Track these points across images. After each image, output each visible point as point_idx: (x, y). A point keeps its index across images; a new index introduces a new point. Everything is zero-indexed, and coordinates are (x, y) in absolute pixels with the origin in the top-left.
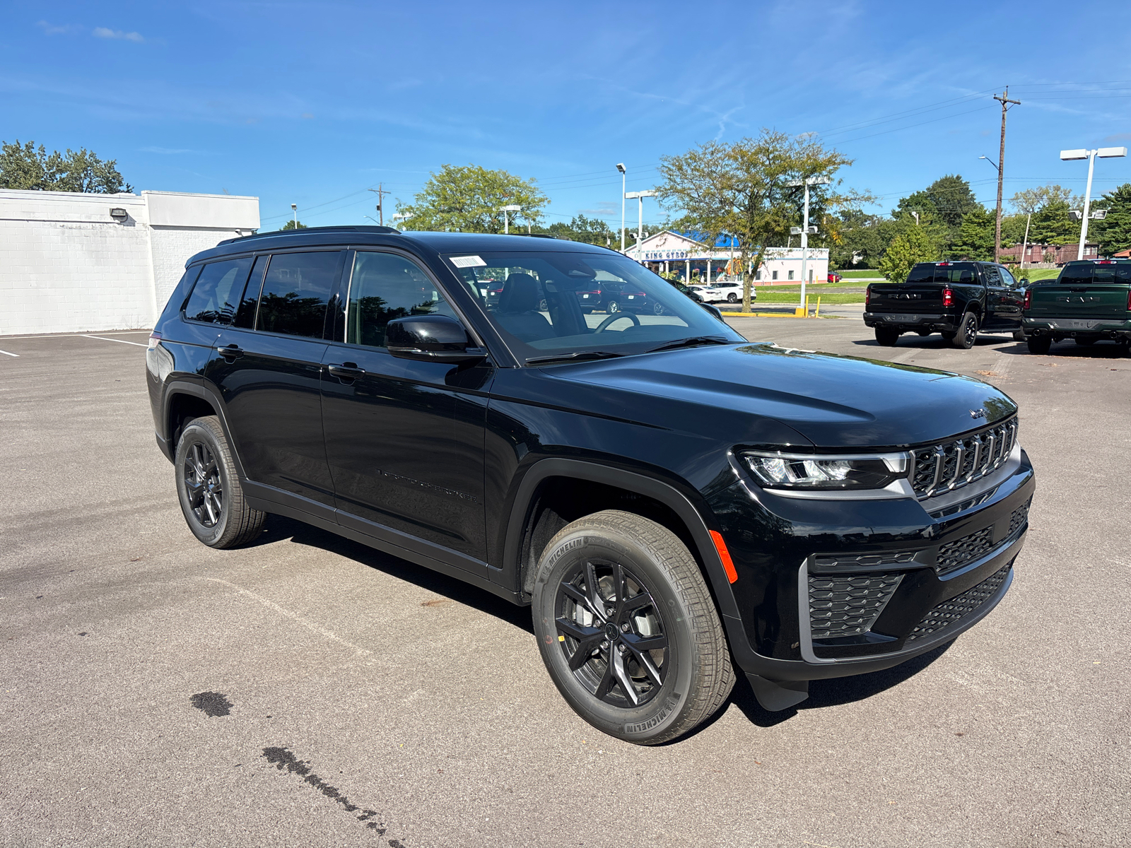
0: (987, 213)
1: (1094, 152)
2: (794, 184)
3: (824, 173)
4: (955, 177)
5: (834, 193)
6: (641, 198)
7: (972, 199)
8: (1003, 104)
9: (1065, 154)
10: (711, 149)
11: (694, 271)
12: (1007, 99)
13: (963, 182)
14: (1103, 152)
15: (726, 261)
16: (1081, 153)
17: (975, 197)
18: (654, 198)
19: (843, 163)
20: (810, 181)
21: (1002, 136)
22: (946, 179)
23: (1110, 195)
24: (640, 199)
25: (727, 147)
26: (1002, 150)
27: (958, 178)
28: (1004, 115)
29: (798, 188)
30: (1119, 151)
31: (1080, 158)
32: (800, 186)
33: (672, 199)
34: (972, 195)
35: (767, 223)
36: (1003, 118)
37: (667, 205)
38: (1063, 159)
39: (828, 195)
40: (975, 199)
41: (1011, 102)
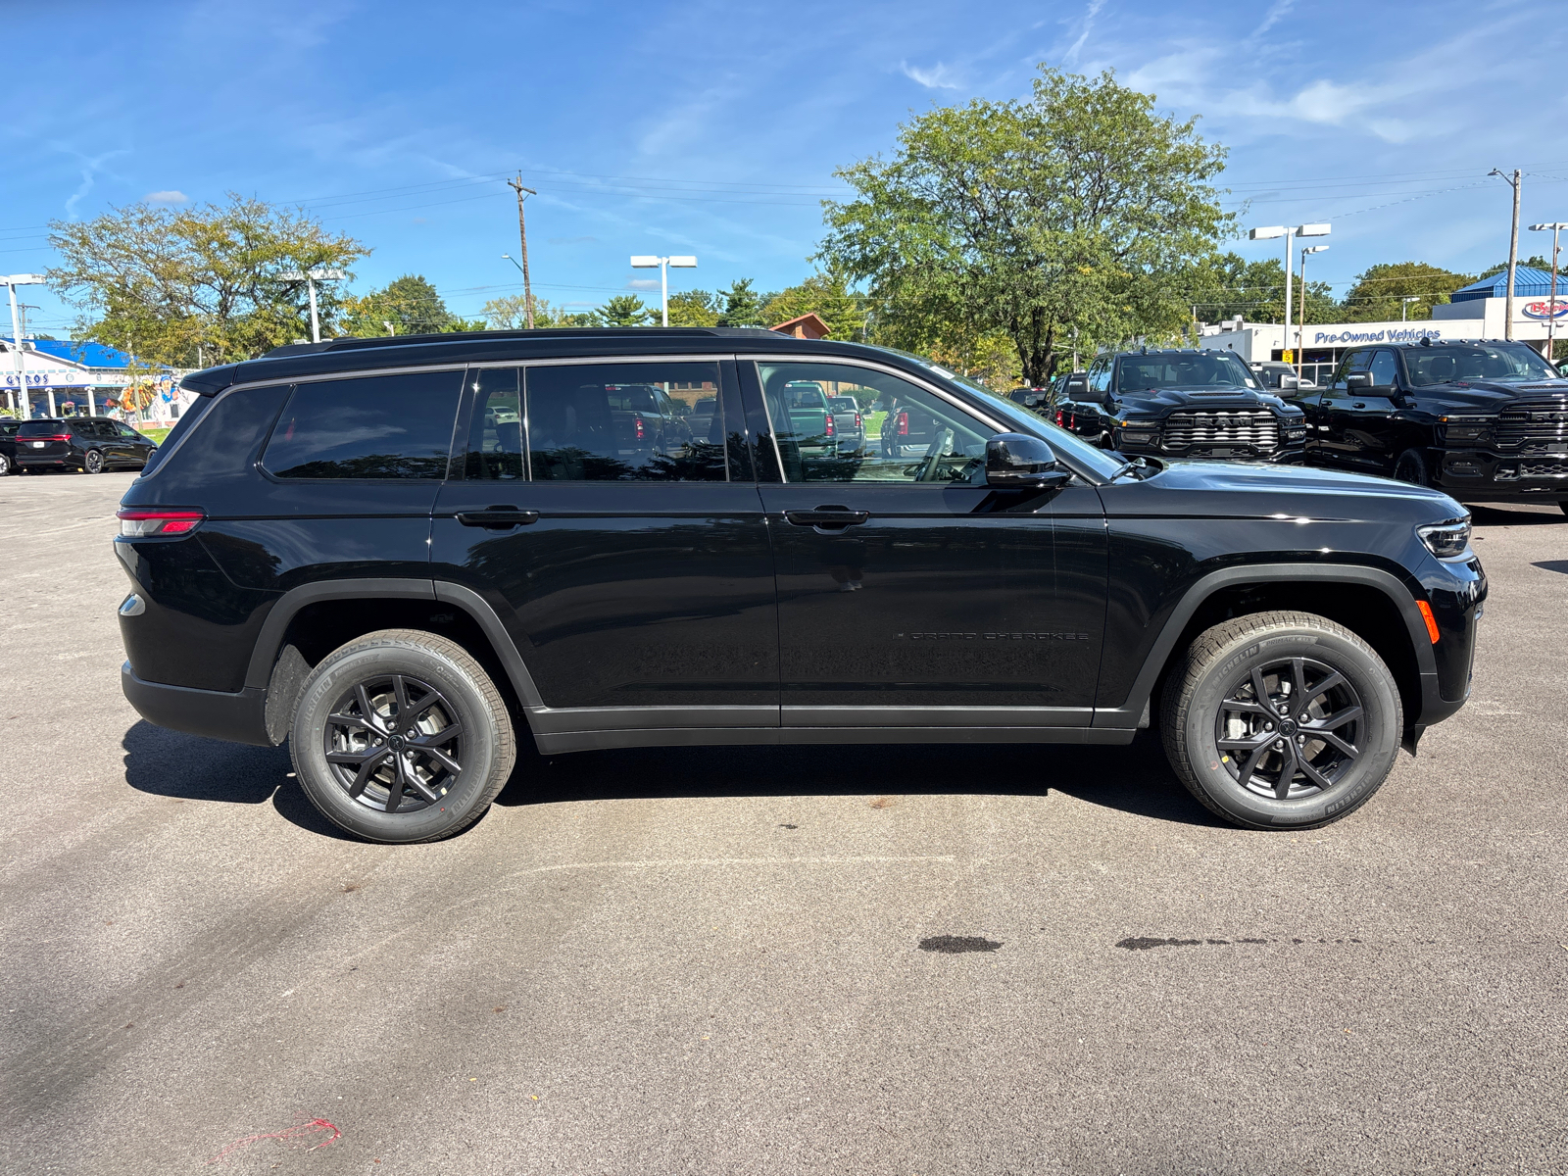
0: (469, 325)
1: (665, 260)
2: (290, 277)
3: (336, 264)
4: (417, 278)
5: (347, 292)
6: (13, 286)
7: (442, 307)
8: (519, 192)
9: (636, 260)
10: (140, 216)
11: (63, 405)
12: (521, 186)
13: (428, 285)
14: (676, 260)
15: (119, 390)
16: (652, 260)
17: (445, 305)
18: (48, 287)
19: (359, 251)
20: (317, 274)
21: (522, 232)
22: (406, 280)
23: (603, 309)
24: (10, 287)
25: (166, 215)
26: (524, 249)
27: (421, 279)
28: (520, 206)
29: (294, 284)
30: (691, 260)
31: (651, 267)
32: (300, 281)
33: (81, 292)
34: (441, 303)
35: (259, 334)
36: (521, 209)
37: (76, 299)
38: (634, 267)
39: (339, 296)
40: (444, 308)
41: (526, 190)
